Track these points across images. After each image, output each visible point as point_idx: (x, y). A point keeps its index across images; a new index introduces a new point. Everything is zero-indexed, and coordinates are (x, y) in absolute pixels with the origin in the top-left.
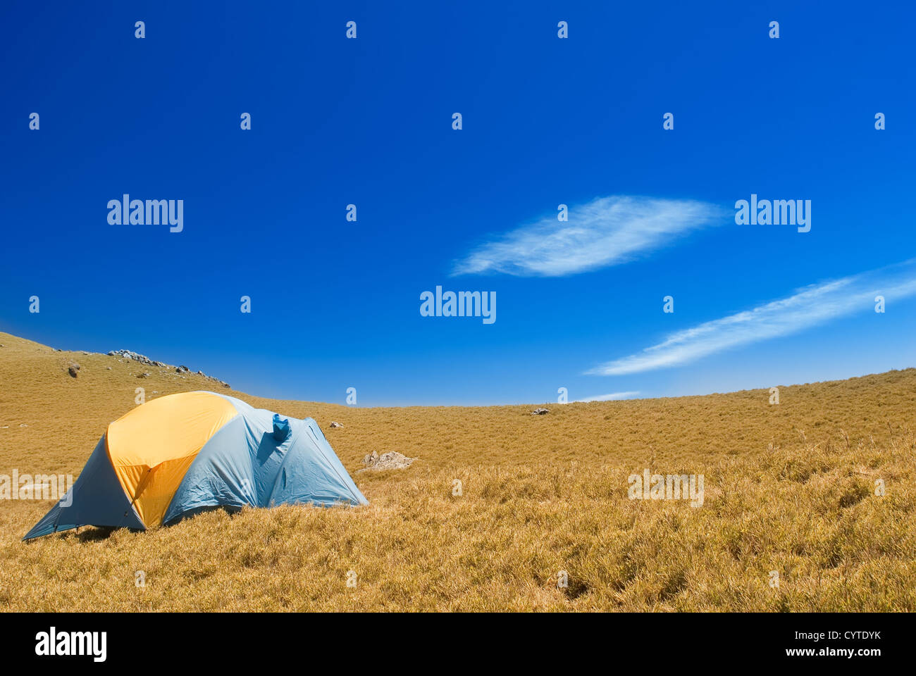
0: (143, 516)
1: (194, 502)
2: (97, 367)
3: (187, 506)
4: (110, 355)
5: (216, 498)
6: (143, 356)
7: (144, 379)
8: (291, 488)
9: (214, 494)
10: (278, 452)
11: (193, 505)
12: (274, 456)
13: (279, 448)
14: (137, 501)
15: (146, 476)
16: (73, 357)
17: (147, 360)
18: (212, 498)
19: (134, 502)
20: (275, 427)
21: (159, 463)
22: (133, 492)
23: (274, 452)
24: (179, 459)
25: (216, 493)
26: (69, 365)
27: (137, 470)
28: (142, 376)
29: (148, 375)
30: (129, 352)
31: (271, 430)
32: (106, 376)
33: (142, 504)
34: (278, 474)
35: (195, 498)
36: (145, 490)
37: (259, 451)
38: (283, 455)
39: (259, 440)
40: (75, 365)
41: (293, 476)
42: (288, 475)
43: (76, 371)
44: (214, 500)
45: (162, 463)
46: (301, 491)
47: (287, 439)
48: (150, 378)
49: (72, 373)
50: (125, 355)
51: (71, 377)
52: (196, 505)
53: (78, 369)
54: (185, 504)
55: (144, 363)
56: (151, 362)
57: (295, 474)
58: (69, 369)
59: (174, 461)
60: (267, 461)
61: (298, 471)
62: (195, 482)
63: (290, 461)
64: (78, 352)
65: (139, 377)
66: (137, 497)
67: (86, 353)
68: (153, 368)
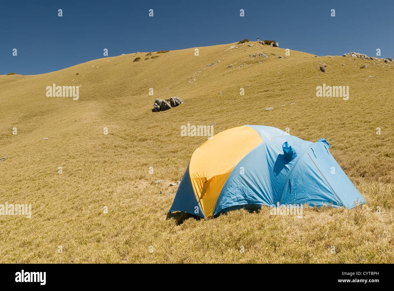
0: (204, 211)
1: (229, 203)
2: (336, 64)
3: (224, 205)
4: (344, 56)
5: (245, 200)
6: (363, 55)
7: (364, 69)
8: (295, 193)
9: (244, 197)
10: (286, 168)
11: (228, 205)
12: (283, 171)
13: (287, 166)
14: (201, 200)
15: (206, 184)
16: (322, 60)
17: (366, 56)
18: (243, 200)
19: (200, 201)
20: (284, 151)
21: (213, 177)
22: (200, 195)
23: (284, 169)
24: (223, 175)
25: (245, 197)
26: (320, 65)
27: (202, 180)
28: (363, 67)
29: (367, 66)
30: (355, 53)
31: (282, 153)
32: (341, 70)
33: (204, 201)
34: (285, 184)
35: (229, 200)
36: (205, 193)
37: (275, 167)
38: (289, 170)
39: (275, 160)
40: (323, 65)
41: (296, 185)
42: (292, 184)
43: (324, 68)
44: (244, 201)
45: (214, 177)
46: (301, 195)
47: (293, 159)
48: (368, 68)
49: (322, 70)
50: (353, 55)
51: (322, 72)
52: (230, 205)
53: (326, 67)
54: (223, 204)
55: (364, 59)
56: (369, 58)
57: (297, 184)
58: (321, 68)
59: (220, 175)
60: (279, 175)
61: (300, 182)
62: (231, 190)
63: (294, 174)
64: (326, 56)
65: (361, 68)
66: (201, 198)
67: (330, 56)
68: (369, 61)
